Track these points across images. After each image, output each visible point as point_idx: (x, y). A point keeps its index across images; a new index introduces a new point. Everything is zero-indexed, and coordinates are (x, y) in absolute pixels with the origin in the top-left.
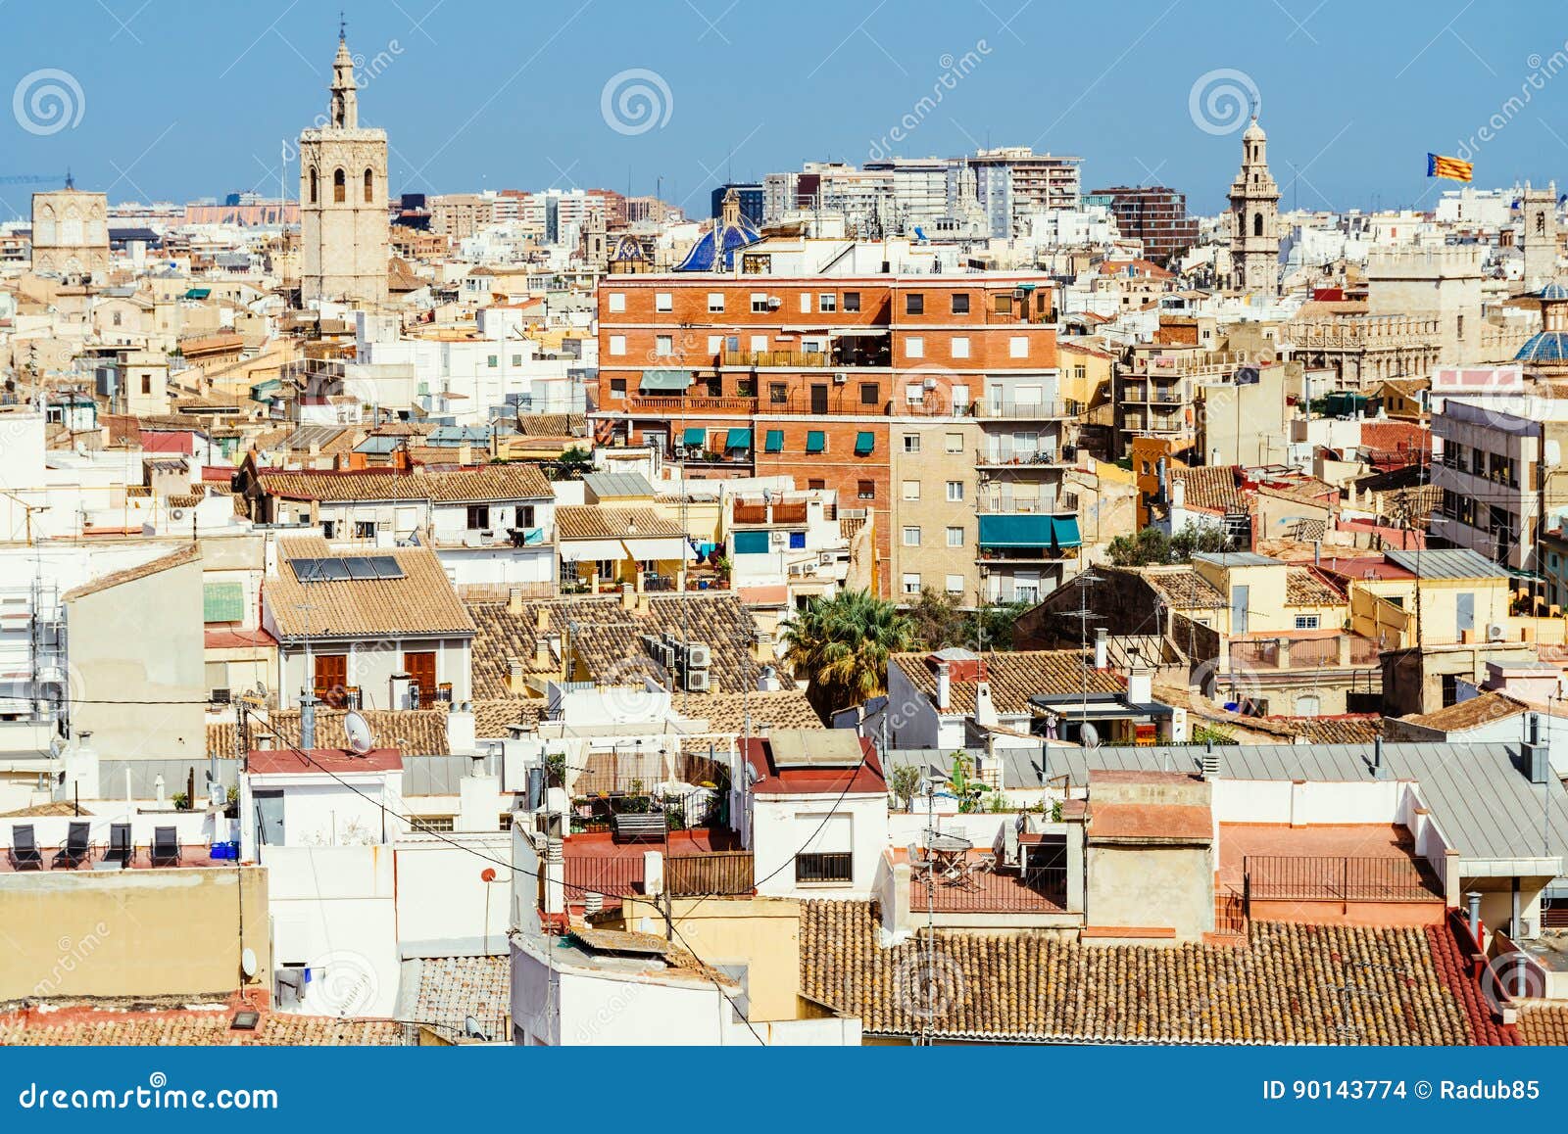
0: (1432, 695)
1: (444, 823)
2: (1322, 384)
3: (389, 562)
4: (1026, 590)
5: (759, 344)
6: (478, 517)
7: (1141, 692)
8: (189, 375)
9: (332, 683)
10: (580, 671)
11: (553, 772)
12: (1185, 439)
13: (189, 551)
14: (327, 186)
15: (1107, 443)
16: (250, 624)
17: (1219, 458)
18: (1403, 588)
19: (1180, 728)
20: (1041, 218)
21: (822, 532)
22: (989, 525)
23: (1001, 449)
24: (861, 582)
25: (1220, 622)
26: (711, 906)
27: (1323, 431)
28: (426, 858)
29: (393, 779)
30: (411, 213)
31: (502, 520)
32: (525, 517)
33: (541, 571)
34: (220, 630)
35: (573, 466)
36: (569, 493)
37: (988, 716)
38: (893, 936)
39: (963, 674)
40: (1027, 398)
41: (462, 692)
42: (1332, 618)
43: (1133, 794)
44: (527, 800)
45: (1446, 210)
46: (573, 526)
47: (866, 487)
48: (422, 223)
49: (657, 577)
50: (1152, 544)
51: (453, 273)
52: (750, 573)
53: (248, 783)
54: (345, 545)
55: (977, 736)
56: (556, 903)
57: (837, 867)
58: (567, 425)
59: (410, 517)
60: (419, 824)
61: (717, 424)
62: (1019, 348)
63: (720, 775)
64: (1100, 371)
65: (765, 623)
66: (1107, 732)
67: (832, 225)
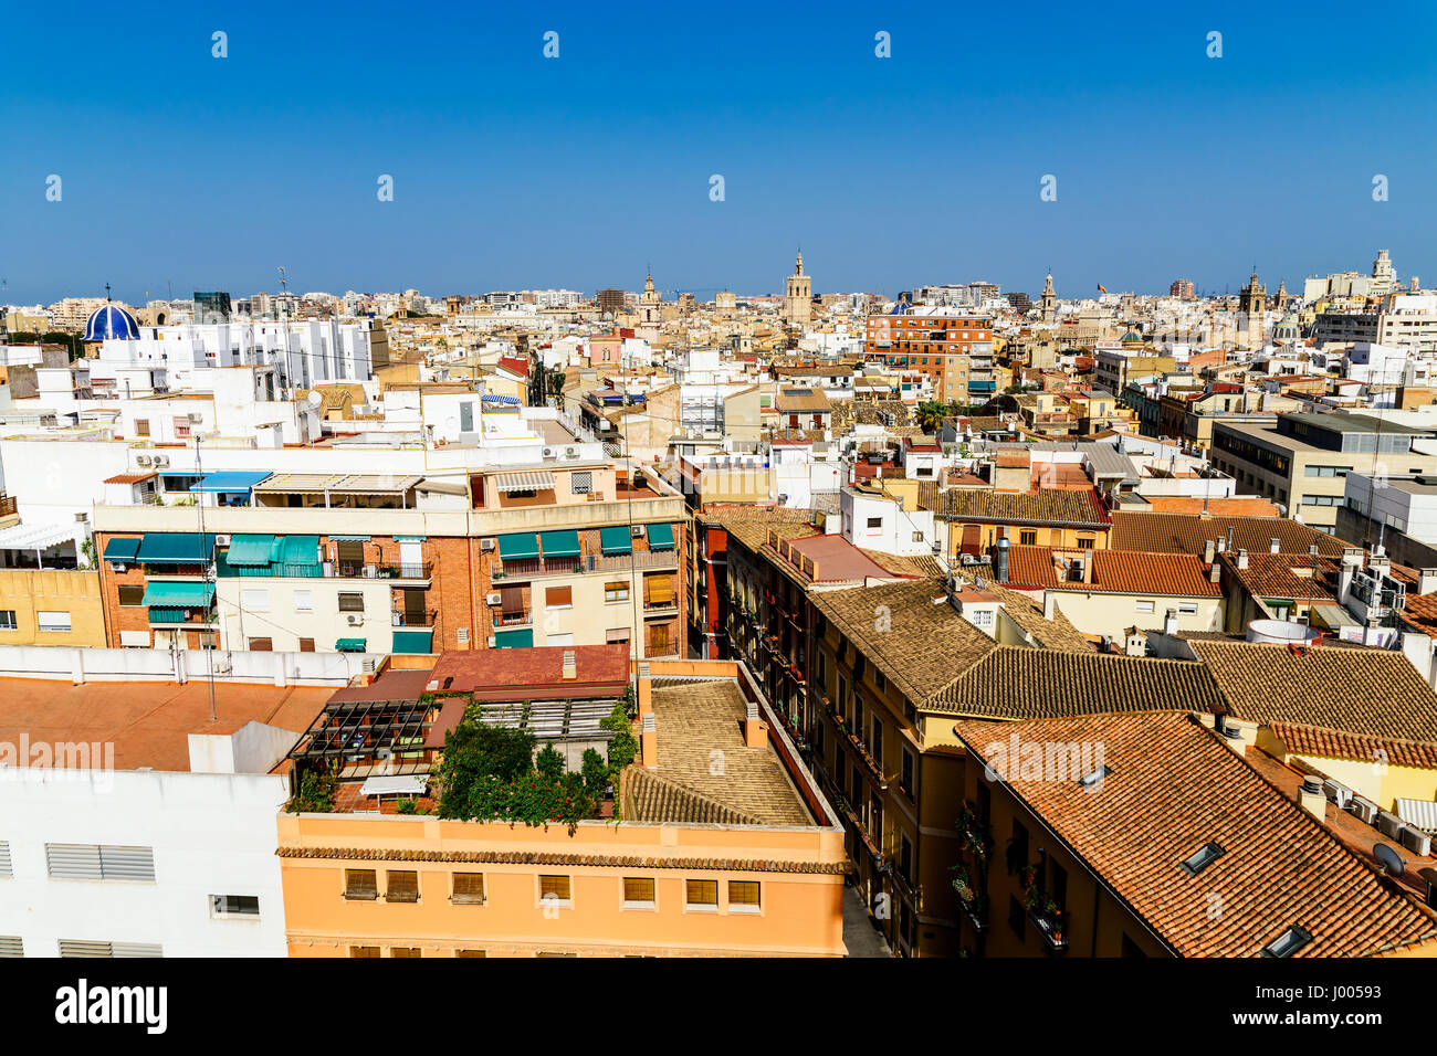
0: (1092, 430)
1: (823, 459)
2: (1065, 347)
3: (810, 391)
4: (982, 401)
5: (910, 334)
6: (833, 380)
7: (1012, 428)
8: (757, 342)
9: (794, 424)
10: (860, 420)
11: (853, 446)
12: (1026, 361)
13: (757, 387)
14: (794, 292)
15: (1004, 362)
16: (773, 406)
17: (1035, 366)
18: (1085, 401)
19: (1022, 438)
20: (989, 301)
21: (926, 385)
22: (971, 384)
23: (975, 363)
24: (936, 398)
25: (1034, 410)
26: (894, 481)
27: (1064, 359)
28: (819, 468)
29: (810, 447)
30: (817, 300)
31: (840, 381)
32: (846, 380)
33: (850, 394)
34: (765, 408)
35: (859, 366)
36: (858, 374)
37: (970, 433)
38: (942, 491)
39: (962, 422)
40: (983, 349)
41: (829, 425)
42: (1065, 409)
43: (1009, 454)
44: (845, 453)
45: (1102, 299)
46: (859, 382)
47: (938, 373)
48: (819, 302)
49: (881, 396)
50: (1016, 388)
51: (828, 315)
52: (906, 396)
53: (772, 447)
54: (798, 386)
55: (967, 439)
56: (853, 480)
57: (928, 472)
58: (858, 356)
59: (815, 380)
60: (816, 459)
61: (898, 356)
62: (982, 336)
63: (897, 447)
64: (1003, 342)
65: (910, 409)
66: (1003, 438)
67: (932, 302)
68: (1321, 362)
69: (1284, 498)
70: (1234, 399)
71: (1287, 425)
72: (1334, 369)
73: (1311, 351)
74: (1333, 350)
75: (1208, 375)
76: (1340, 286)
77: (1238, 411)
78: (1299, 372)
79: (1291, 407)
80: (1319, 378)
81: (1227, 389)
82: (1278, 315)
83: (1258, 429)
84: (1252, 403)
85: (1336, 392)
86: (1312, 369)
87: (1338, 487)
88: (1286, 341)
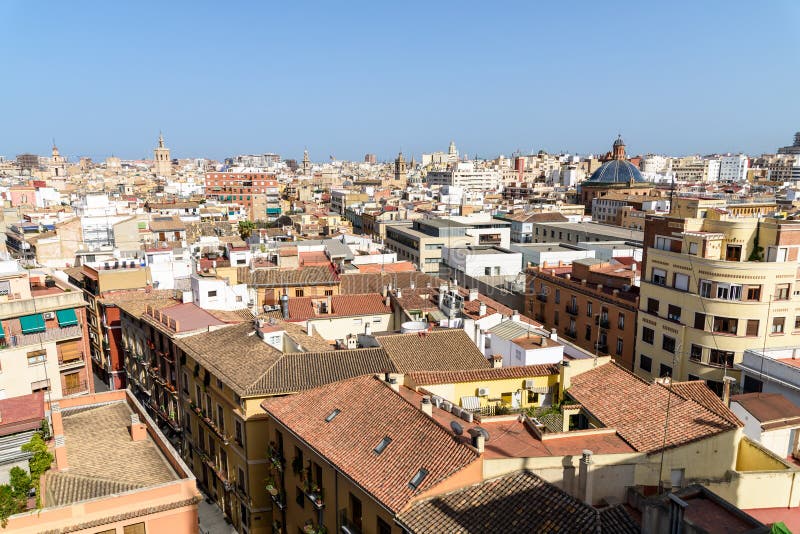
0: (330, 232)
1: (181, 258)
2: (316, 189)
3: (170, 218)
4: (274, 219)
5: (232, 183)
6: (187, 210)
7: (289, 234)
8: (136, 188)
9: (163, 238)
10: (204, 234)
11: (198, 250)
12: (297, 197)
13: (135, 217)
14: (159, 158)
15: (286, 197)
16: (147, 228)
17: (301, 200)
18: (326, 218)
19: (295, 239)
20: (275, 164)
21: (242, 212)
22: (268, 210)
23: (269, 199)
24: (249, 219)
25: (300, 223)
26: (223, 269)
27: (316, 195)
28: (179, 264)
29: (171, 252)
30: (175, 162)
31: (191, 211)
32: (195, 210)
33: (198, 219)
34: (142, 229)
35: (202, 202)
36: (202, 206)
37: (267, 238)
38: (252, 272)
39: (263, 232)
40: (273, 191)
41: (185, 238)
42: (316, 222)
43: (287, 249)
44: (194, 254)
45: (333, 163)
46: (202, 211)
47: (249, 204)
48: (177, 164)
49: (217, 219)
50: (292, 212)
51: (182, 172)
52: (231, 218)
53: (146, 254)
54: (164, 215)
55: (265, 241)
56: (199, 269)
57: (243, 262)
58: (201, 196)
59: (175, 211)
60: (177, 259)
61: (225, 196)
62: (271, 183)
63: (225, 249)
64: (285, 187)
65: (233, 225)
66: (283, 240)
67: (242, 165)
68: (430, 194)
69: (417, 260)
70: (394, 213)
71: (417, 226)
72: (435, 198)
73: (426, 189)
74: (435, 188)
75: (383, 202)
76: (437, 159)
77: (396, 219)
78: (421, 200)
79: (418, 216)
80: (429, 202)
81: (391, 209)
82: (412, 172)
83: (405, 228)
84: (402, 216)
85: (436, 209)
86: (427, 198)
87: (438, 253)
88: (416, 184)
